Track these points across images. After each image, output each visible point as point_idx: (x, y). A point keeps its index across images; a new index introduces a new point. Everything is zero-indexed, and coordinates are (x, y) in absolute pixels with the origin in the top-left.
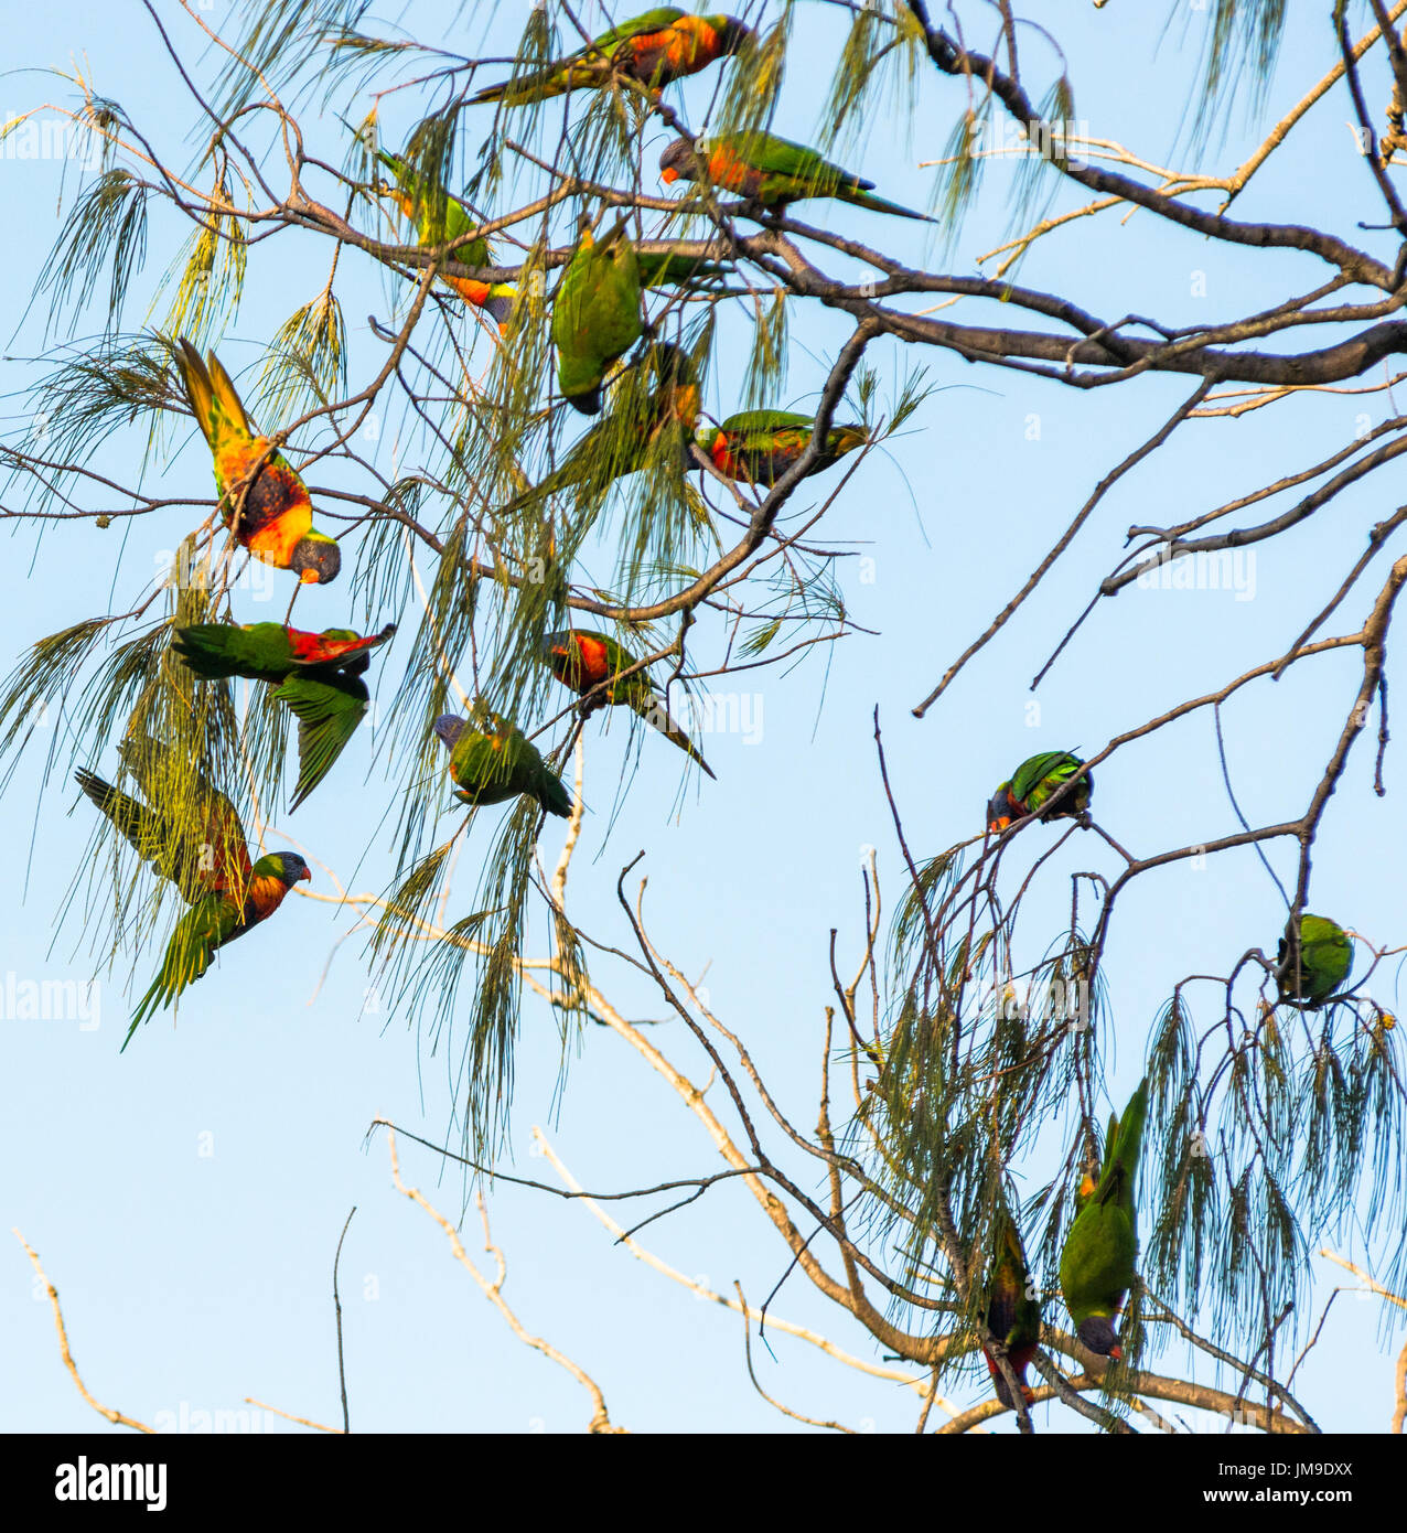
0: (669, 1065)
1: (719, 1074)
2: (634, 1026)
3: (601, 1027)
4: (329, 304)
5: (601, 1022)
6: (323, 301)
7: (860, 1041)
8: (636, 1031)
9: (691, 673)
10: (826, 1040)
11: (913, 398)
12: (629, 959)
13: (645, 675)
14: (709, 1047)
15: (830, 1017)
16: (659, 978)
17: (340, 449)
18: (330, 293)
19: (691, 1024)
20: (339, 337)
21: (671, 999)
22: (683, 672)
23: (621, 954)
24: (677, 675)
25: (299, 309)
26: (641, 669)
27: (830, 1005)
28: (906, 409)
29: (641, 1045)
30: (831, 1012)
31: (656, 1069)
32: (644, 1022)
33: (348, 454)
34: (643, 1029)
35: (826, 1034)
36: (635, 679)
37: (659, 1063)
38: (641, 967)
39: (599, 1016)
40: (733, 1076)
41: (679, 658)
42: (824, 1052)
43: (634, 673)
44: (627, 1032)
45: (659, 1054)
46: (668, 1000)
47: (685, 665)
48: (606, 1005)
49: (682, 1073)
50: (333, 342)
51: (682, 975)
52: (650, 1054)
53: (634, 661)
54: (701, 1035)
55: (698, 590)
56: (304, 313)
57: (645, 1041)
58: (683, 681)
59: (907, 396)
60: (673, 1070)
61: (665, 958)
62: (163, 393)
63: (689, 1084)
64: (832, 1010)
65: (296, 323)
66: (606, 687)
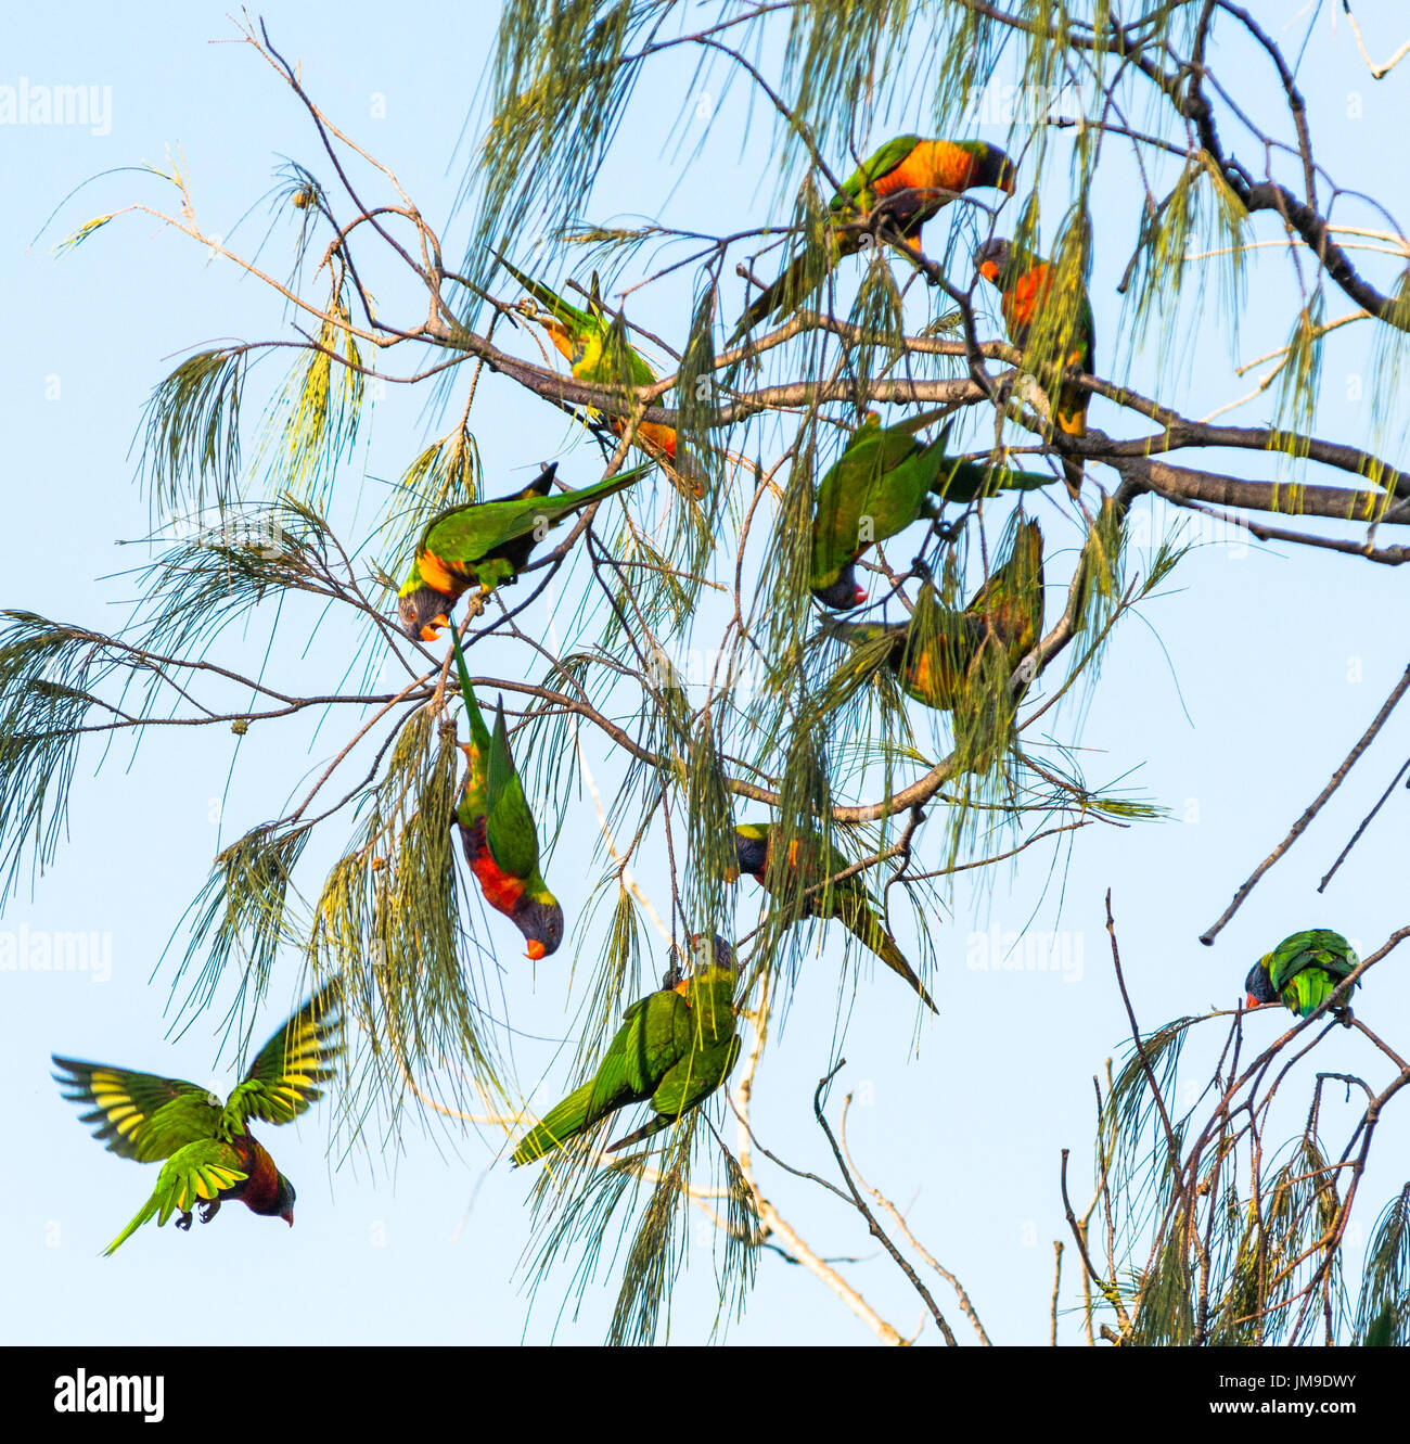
0: (871, 1311)
1: (933, 1319)
2: (829, 1265)
3: (792, 1266)
4: (464, 443)
5: (792, 1260)
6: (457, 438)
7: (1095, 1277)
8: (832, 1270)
9: (916, 874)
10: (1054, 1280)
11: (1171, 553)
12: (828, 1186)
13: (859, 882)
14: (920, 1288)
15: (1060, 1253)
16: (863, 1208)
17: (506, 627)
18: (465, 428)
19: (900, 1261)
20: (475, 481)
21: (876, 1231)
22: (906, 874)
23: (818, 1180)
24: (899, 878)
25: (429, 447)
26: (855, 874)
27: (1059, 1239)
28: (1164, 565)
29: (838, 1287)
30: (1060, 1247)
31: (856, 1315)
32: (842, 1259)
33: (516, 634)
34: (839, 1267)
35: (1055, 1273)
36: (848, 887)
37: (859, 1307)
38: (842, 1195)
39: (790, 1253)
40: (948, 1321)
41: (903, 859)
42: (1052, 1294)
43: (847, 878)
44: (822, 1272)
45: (860, 1297)
46: (872, 1233)
47: (910, 867)
48: (799, 1241)
49: (886, 1320)
50: (469, 486)
51: (892, 1205)
52: (849, 1297)
53: (845, 865)
54: (911, 1273)
55: (930, 784)
56: (435, 451)
57: (843, 1282)
58: (907, 884)
59: (1164, 551)
60: (877, 1316)
61: (873, 1185)
62: (300, 571)
63: (895, 1333)
64: (1061, 1245)
65: (425, 464)
66: (814, 893)
